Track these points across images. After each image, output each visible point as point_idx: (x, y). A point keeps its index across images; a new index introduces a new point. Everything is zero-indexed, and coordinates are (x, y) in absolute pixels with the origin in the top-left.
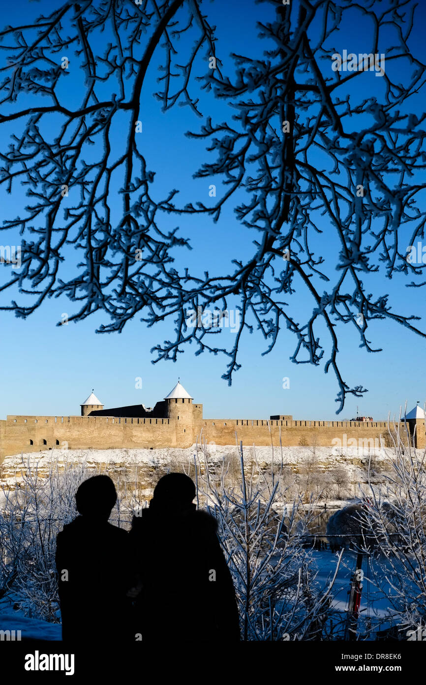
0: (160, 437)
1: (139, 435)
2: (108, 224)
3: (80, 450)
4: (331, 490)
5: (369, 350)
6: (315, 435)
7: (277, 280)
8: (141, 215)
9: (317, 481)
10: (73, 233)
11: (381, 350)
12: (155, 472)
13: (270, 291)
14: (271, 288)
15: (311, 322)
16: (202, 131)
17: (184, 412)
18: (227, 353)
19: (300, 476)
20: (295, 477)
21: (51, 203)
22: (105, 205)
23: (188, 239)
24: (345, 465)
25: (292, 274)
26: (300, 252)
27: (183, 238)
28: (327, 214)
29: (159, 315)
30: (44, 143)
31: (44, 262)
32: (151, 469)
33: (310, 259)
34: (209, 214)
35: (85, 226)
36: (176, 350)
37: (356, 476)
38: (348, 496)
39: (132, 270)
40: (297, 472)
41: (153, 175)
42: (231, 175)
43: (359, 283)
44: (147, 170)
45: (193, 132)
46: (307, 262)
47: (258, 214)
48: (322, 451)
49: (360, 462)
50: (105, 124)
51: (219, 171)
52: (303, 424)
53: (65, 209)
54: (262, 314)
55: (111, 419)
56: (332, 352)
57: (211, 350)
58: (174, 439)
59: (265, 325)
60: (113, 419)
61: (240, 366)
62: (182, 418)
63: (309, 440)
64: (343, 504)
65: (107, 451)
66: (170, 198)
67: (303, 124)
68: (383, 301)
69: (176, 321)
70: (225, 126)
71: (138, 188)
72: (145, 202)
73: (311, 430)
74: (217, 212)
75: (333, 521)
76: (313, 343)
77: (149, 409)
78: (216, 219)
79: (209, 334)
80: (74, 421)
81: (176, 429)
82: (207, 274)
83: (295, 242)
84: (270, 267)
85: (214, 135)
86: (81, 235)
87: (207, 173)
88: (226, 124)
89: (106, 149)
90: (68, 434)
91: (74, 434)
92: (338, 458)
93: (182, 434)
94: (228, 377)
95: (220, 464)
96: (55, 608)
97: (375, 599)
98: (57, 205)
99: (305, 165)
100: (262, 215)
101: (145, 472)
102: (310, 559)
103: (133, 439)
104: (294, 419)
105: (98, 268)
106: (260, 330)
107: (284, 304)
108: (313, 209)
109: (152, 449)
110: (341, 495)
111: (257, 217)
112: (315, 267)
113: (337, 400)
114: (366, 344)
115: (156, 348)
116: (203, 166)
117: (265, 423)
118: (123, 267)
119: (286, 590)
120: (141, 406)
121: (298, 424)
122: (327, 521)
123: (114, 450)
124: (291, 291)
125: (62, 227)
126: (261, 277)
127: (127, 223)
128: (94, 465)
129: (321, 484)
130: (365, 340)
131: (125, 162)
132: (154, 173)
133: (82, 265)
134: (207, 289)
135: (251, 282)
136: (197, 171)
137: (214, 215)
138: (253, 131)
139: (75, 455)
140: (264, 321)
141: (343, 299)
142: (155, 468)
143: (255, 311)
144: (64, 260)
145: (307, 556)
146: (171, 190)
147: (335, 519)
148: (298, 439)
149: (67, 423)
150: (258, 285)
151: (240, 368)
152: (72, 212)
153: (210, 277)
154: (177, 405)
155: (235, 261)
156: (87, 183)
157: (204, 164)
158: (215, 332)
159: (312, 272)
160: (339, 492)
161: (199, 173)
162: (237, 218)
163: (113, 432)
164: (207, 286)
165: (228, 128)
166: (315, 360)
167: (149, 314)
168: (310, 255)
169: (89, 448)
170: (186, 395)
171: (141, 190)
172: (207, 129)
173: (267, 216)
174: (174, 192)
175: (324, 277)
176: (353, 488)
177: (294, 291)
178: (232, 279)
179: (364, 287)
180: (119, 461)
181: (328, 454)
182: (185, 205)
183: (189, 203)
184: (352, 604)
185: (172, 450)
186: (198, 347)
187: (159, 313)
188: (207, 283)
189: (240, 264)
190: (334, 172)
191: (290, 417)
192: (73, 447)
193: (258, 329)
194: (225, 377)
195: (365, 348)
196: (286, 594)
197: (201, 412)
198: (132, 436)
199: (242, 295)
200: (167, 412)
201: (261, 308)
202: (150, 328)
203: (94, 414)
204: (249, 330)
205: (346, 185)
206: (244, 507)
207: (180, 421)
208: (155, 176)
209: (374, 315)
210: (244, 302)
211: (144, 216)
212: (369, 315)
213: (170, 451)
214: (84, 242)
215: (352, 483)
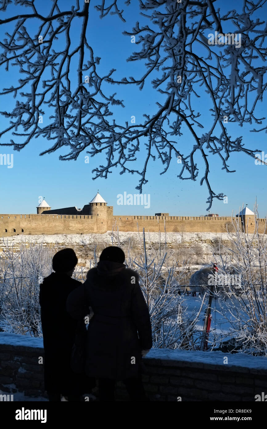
0: (86, 227)
1: (74, 225)
2: (69, 90)
3: (37, 235)
4: (192, 259)
5: (228, 171)
6: (183, 225)
7: (171, 127)
8: (93, 85)
9: (184, 253)
10: (48, 97)
11: (235, 171)
12: (83, 248)
13: (166, 134)
14: (167, 132)
15: (192, 154)
16: (133, 31)
17: (101, 211)
18: (139, 173)
19: (173, 250)
20: (170, 251)
21: (35, 77)
22: (67, 79)
23: (123, 101)
24: (201, 243)
25: (180, 124)
26: (186, 109)
27: (119, 100)
28: (204, 85)
29: (98, 149)
30: (29, 38)
31: (32, 115)
32: (81, 247)
33: (192, 114)
34: (137, 85)
35: (56, 92)
36: (107, 171)
37: (208, 250)
38: (203, 262)
39: (84, 120)
40: (172, 248)
41: (99, 60)
42: (151, 60)
43: (224, 129)
44: (95, 56)
45: (127, 32)
46: (190, 116)
47: (171, 85)
48: (187, 235)
49: (210, 242)
50: (67, 26)
51: (144, 56)
52: (176, 218)
53: (43, 81)
54: (161, 148)
55: (56, 216)
56: (205, 172)
57: (130, 171)
58: (95, 228)
59: (163, 156)
60: (57, 216)
61: (147, 181)
62: (100, 215)
63: (179, 228)
64: (199, 267)
65: (53, 236)
66: (110, 74)
67: (189, 27)
68: (239, 140)
69: (107, 153)
70: (147, 28)
71: (90, 68)
72: (94, 77)
73: (181, 222)
74: (142, 83)
75: (194, 277)
76: (193, 167)
77: (80, 209)
78: (141, 88)
79: (129, 161)
80: (32, 217)
81: (97, 222)
82: (127, 123)
83: (183, 103)
84: (167, 119)
85: (140, 34)
86: (53, 98)
87: (136, 58)
88: (148, 26)
89: (68, 42)
90: (29, 225)
91: (33, 225)
92: (197, 239)
93: (100, 225)
94: (139, 188)
95: (124, 243)
96: (26, 331)
97: (222, 323)
98: (38, 78)
99: (191, 53)
100: (174, 85)
101: (77, 248)
102: (182, 300)
103: (70, 228)
104: (170, 215)
105: (63, 119)
106: (160, 158)
107: (175, 142)
108: (195, 82)
109: (81, 234)
110: (199, 261)
111: (170, 86)
112: (195, 119)
113: (207, 202)
114: (226, 167)
115: (95, 170)
116: (133, 54)
117: (152, 218)
118: (78, 118)
119: (167, 318)
120: (74, 208)
121: (173, 218)
122: (190, 277)
123: (58, 235)
124: (180, 134)
125: (41, 93)
126: (161, 126)
127: (80, 90)
128: (45, 244)
129: (186, 255)
130: (226, 165)
131: (79, 51)
132: (100, 58)
133: (52, 117)
134: (127, 133)
135: (155, 128)
136: (130, 57)
137: (140, 85)
138: (166, 31)
139: (33, 238)
140: (163, 153)
141: (213, 139)
142: (83, 246)
143: (157, 147)
144: (44, 113)
145: (181, 298)
146: (111, 69)
147: (195, 276)
148: (173, 227)
149: (28, 219)
150: (160, 130)
151: (147, 183)
152: (47, 83)
153: (129, 125)
154: (97, 207)
155: (145, 115)
156: (55, 65)
157: (134, 52)
158: (132, 160)
159: (194, 122)
160: (197, 260)
161: (131, 58)
162: (153, 87)
163: (57, 224)
164: (127, 132)
165: (149, 29)
166: (193, 177)
167: (92, 149)
168: (192, 111)
169: (43, 234)
170: (102, 201)
171: (91, 69)
172: (136, 29)
173: (176, 86)
174: (113, 71)
175: (201, 126)
176: (206, 258)
177: (182, 134)
178: (144, 127)
179: (227, 132)
180: (61, 241)
181: (191, 237)
182: (122, 79)
183: (124, 77)
184: (205, 327)
185: (94, 235)
186: (122, 169)
187: (98, 148)
188: (128, 130)
189: (148, 117)
190: (209, 58)
191: (167, 214)
192: (32, 233)
193: (159, 158)
194: (137, 188)
195: (225, 170)
196: (168, 321)
197: (112, 211)
198: (69, 226)
199: (148, 137)
200: (91, 211)
201: (160, 145)
202: (93, 157)
203: (45, 212)
204: (152, 159)
205: (216, 67)
206: (145, 268)
207: (99, 217)
208: (100, 61)
209: (233, 149)
210: (150, 141)
211: (95, 86)
212: (230, 149)
213: (93, 236)
214: (54, 103)
215: (205, 254)
